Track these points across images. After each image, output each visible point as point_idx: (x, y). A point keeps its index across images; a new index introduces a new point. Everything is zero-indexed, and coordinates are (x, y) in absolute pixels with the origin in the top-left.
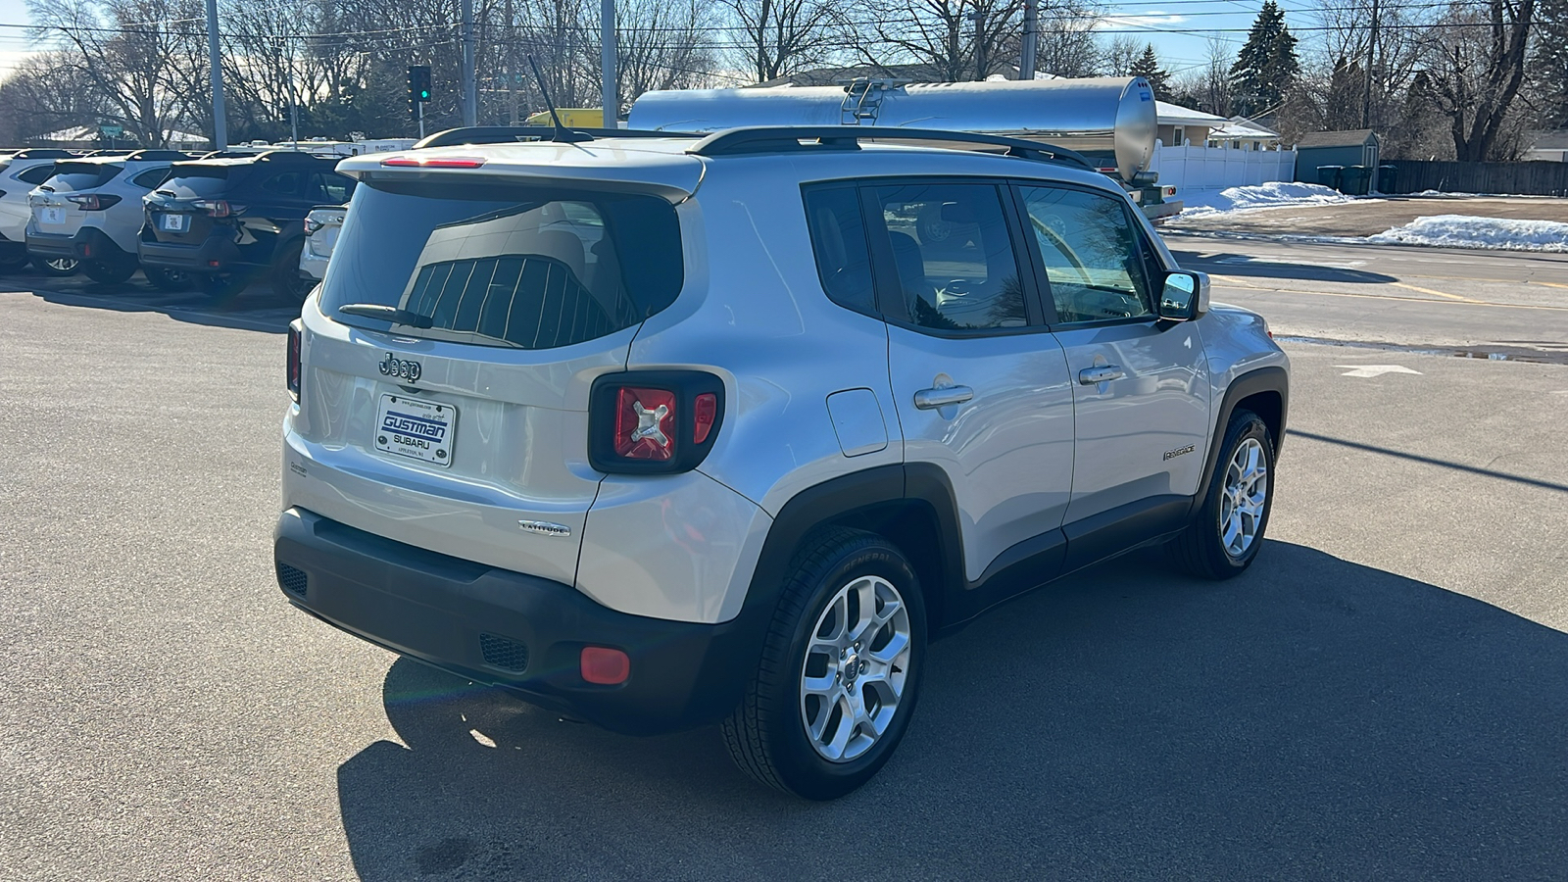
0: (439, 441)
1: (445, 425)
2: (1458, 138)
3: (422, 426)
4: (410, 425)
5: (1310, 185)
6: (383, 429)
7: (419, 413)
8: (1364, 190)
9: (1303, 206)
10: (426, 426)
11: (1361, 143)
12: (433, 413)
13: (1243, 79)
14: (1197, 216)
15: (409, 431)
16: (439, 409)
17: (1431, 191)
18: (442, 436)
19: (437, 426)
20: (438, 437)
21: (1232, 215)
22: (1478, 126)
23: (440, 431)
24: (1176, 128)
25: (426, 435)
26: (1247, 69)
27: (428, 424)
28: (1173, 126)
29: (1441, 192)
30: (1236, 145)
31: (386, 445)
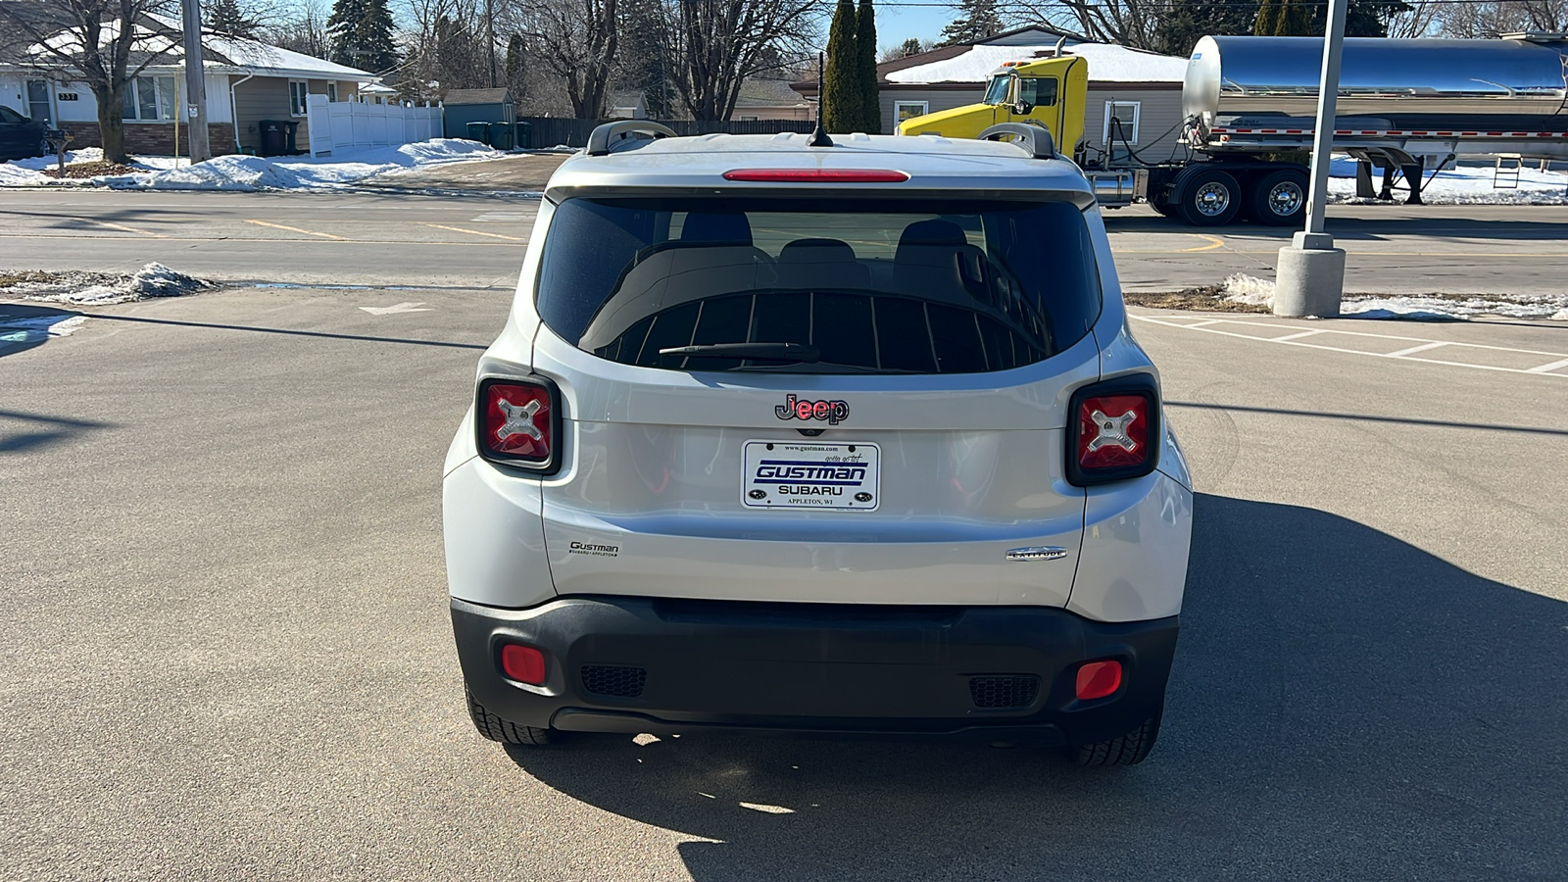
0: (859, 484)
1: (866, 465)
2: (574, 97)
3: (828, 470)
4: (806, 473)
5: (467, 141)
6: (756, 481)
7: (821, 457)
8: (510, 146)
9: (470, 161)
10: (833, 471)
11: (501, 100)
12: (843, 454)
13: (341, 33)
14: (388, 173)
15: (805, 478)
16: (852, 448)
17: (562, 146)
18: (862, 477)
19: (851, 468)
20: (856, 478)
21: (418, 171)
22: (588, 87)
23: (858, 474)
24: (329, 83)
25: (835, 479)
26: (343, 23)
27: (836, 468)
28: (326, 80)
29: (570, 146)
30: (378, 100)
31: (766, 499)
